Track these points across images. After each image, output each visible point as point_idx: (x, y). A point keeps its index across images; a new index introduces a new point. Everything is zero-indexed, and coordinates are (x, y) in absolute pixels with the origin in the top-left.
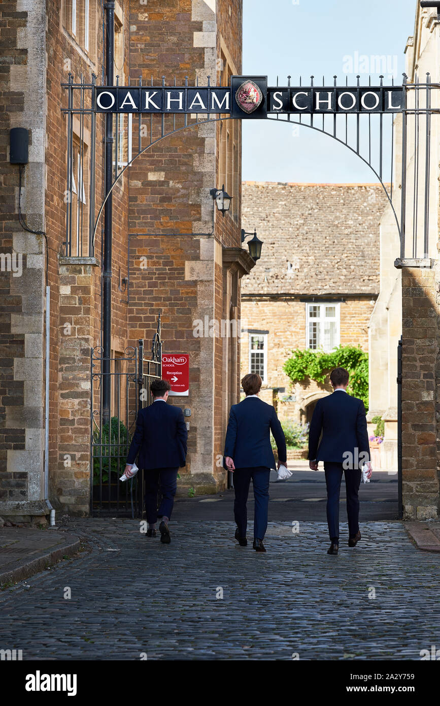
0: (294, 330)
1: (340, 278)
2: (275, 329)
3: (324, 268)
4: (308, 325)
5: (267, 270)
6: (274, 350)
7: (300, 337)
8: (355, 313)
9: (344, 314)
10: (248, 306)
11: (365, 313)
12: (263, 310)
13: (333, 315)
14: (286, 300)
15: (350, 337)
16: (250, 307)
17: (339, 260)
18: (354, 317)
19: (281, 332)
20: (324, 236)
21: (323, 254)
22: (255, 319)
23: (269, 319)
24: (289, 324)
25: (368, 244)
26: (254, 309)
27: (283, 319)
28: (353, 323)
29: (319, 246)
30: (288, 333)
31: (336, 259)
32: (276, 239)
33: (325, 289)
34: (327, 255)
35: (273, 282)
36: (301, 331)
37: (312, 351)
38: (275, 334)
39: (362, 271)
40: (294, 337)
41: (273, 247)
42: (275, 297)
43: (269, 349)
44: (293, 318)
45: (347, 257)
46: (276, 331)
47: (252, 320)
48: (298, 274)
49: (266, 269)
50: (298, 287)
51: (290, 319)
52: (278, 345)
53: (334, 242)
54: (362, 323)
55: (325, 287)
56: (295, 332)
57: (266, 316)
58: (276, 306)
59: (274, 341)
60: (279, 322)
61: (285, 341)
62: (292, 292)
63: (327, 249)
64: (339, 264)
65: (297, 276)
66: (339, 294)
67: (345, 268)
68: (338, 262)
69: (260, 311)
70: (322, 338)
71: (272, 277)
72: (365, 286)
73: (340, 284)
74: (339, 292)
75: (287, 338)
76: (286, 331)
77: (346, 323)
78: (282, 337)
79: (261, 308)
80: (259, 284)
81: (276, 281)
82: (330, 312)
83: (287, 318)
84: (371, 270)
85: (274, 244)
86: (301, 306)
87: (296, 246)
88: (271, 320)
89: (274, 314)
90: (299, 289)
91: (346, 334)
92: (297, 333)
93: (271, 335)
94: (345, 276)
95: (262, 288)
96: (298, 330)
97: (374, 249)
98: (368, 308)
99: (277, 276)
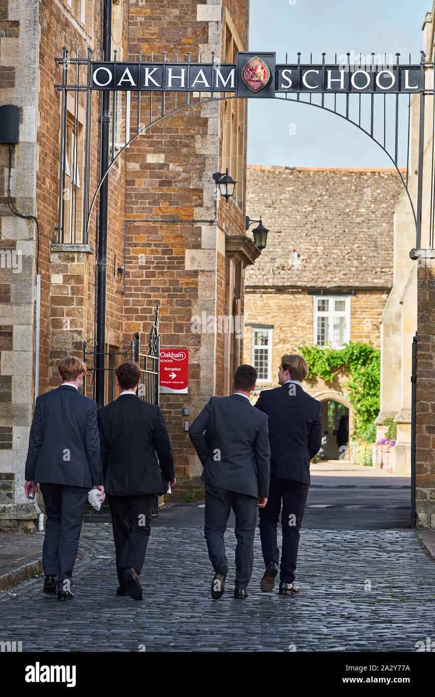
0: (300, 324)
1: (350, 270)
2: (281, 324)
3: (334, 259)
4: (316, 319)
5: (273, 261)
6: (280, 346)
7: (307, 332)
8: (367, 308)
9: (355, 308)
10: (252, 298)
11: (377, 308)
12: (268, 303)
13: (343, 309)
14: (293, 293)
15: (361, 333)
16: (254, 300)
17: (350, 251)
18: (365, 311)
19: (287, 327)
20: (334, 224)
21: (332, 243)
22: (259, 313)
23: (274, 312)
24: (295, 319)
25: (381, 234)
26: (258, 302)
27: (288, 313)
28: (364, 318)
29: (328, 235)
30: (295, 328)
31: (346, 250)
32: (284, 228)
33: (335, 282)
34: (337, 245)
35: (279, 273)
36: (309, 326)
37: (320, 348)
38: (281, 329)
39: (374, 262)
40: (301, 332)
41: (279, 236)
42: (280, 290)
43: (274, 345)
44: (300, 312)
45: (358, 247)
46: (281, 326)
47: (257, 314)
48: (306, 265)
49: (272, 259)
50: (306, 279)
51: (296, 312)
52: (284, 341)
53: (345, 231)
54: (374, 318)
55: (334, 280)
56: (302, 327)
57: (270, 309)
58: (282, 299)
59: (279, 336)
60: (285, 316)
61: (291, 337)
62: (299, 284)
63: (338, 238)
64: (349, 254)
65: (305, 267)
66: (349, 287)
67: (357, 260)
68: (348, 253)
69: (265, 304)
70: (332, 334)
71: (278, 268)
72: (377, 278)
73: (351, 276)
74: (350, 284)
75: (292, 333)
76: (292, 326)
77: (356, 318)
78: (287, 332)
79: (265, 301)
80: (264, 275)
81: (282, 272)
82: (340, 306)
83: (294, 312)
84: (384, 262)
85: (280, 232)
86: (309, 299)
87: (304, 235)
88: (276, 314)
89: (280, 308)
90: (306, 281)
91: (356, 329)
92: (305, 328)
93: (277, 330)
94: (356, 267)
95: (267, 279)
96: (305, 325)
97: (387, 239)
98: (381, 302)
99: (283, 267)
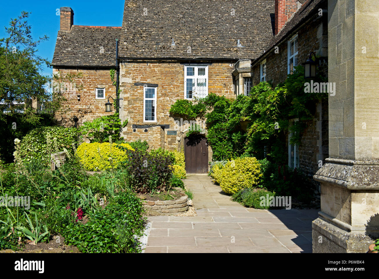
0: (176, 84)
1: (208, 49)
2: (162, 83)
3: (197, 43)
4: (185, 80)
5: (157, 44)
6: (161, 99)
7: (180, 89)
8: (219, 73)
9: (211, 73)
10: (143, 67)
11: (226, 73)
12: (154, 70)
13: (204, 74)
14: (169, 63)
15: (215, 89)
16: (145, 68)
17: (207, 39)
18: (218, 75)
19: (167, 85)
20: (197, 24)
21: (195, 34)
22: (148, 76)
23: (158, 76)
24: (172, 80)
25: (226, 30)
26: (148, 69)
27: (168, 76)
28: (218, 80)
29: (193, 30)
30: (172, 86)
31: (204, 38)
32: (165, 26)
33: (198, 56)
34: (198, 35)
35: (162, 51)
36: (181, 85)
37: (189, 99)
38: (162, 87)
39: (222, 45)
40: (176, 89)
41: (162, 30)
42: (160, 60)
43: (158, 98)
44: (175, 76)
45: (212, 37)
46: (163, 85)
47: (146, 77)
48: (179, 46)
49: (157, 43)
50: (179, 54)
51: (173, 76)
52: (165, 95)
53: (203, 28)
54: (224, 80)
55: (198, 54)
56: (176, 85)
57: (156, 74)
58: (163, 67)
59: (162, 91)
60: (166, 78)
61: (169, 92)
62: (174, 57)
63: (199, 32)
64: (207, 41)
65: (178, 47)
66: (208, 58)
67: (211, 43)
68: (206, 40)
69: (152, 71)
70: (196, 89)
71: (161, 48)
72: (225, 54)
73: (208, 52)
75: (171, 90)
76: (170, 85)
77: (212, 80)
78: (167, 89)
79: (152, 69)
80: (151, 52)
81: (163, 50)
82: (201, 72)
83: (171, 76)
84: (229, 45)
85: (162, 28)
86: (181, 67)
87: (178, 30)
88: (160, 77)
89: (162, 73)
90: (180, 55)
91: (213, 87)
92: (178, 86)
93: (160, 88)
94: (212, 48)
95: (153, 54)
96: (179, 84)
97: (230, 32)
98: (228, 69)
99: (164, 47)
